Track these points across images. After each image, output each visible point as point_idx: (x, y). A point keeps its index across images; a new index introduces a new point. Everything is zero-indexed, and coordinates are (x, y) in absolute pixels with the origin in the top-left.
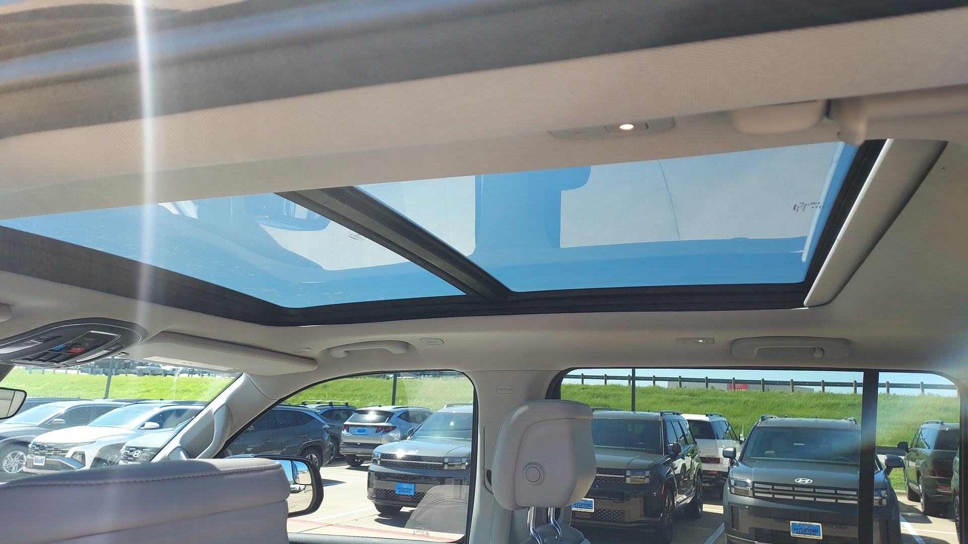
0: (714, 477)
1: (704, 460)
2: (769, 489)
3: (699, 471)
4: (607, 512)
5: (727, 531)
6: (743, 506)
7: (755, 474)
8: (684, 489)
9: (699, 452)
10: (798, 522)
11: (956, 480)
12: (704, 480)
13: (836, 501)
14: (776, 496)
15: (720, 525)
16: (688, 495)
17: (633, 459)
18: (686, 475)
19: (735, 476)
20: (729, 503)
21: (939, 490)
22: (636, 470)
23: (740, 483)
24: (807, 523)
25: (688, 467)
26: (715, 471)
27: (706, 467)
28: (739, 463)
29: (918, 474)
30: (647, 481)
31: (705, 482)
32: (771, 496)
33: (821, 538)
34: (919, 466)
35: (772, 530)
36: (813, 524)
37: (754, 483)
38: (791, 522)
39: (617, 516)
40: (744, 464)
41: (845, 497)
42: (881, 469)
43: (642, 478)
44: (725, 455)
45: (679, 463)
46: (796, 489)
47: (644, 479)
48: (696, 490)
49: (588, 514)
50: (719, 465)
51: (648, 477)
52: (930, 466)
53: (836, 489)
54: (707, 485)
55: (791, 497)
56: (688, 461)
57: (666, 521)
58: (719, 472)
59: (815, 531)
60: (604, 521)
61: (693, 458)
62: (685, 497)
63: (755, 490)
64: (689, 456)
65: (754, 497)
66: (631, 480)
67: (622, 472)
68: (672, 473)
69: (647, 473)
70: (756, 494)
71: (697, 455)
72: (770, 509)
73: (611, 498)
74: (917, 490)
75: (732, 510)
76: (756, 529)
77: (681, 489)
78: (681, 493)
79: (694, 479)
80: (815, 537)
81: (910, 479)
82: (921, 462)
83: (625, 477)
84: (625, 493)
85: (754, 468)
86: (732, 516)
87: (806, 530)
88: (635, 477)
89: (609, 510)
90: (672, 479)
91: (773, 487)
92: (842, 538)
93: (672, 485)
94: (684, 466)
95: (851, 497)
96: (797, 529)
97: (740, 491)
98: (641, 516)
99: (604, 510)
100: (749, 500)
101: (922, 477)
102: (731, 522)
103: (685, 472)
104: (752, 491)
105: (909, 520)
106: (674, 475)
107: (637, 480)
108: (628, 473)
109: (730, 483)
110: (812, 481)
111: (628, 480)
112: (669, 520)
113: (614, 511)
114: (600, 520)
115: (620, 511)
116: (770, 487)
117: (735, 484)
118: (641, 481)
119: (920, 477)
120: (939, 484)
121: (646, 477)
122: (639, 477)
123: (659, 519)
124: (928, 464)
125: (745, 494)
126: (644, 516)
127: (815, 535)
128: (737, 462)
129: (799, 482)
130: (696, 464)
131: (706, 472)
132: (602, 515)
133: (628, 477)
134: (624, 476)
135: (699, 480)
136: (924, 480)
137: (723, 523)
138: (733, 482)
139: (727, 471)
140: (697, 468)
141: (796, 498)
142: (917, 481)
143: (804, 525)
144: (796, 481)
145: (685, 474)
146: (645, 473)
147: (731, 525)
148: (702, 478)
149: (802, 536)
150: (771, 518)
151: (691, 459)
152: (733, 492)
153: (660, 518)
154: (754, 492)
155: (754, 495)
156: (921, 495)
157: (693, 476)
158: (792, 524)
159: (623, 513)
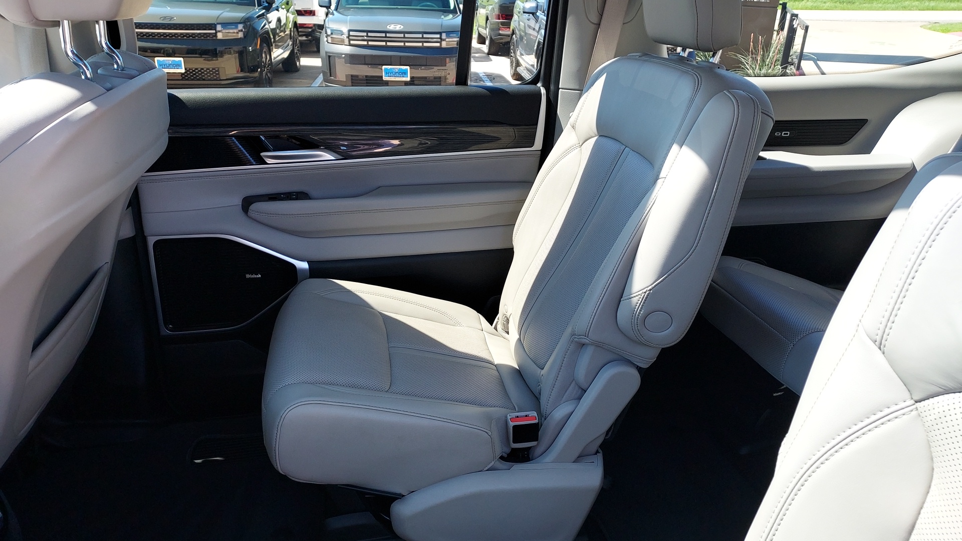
0: (310, 30)
1: (300, 13)
2: (363, 36)
3: (295, 24)
4: (200, 71)
5: (326, 80)
6: (339, 55)
7: (351, 22)
8: (280, 44)
9: (294, 4)
10: (389, 67)
11: (515, 21)
12: (300, 34)
13: (423, 44)
14: (370, 43)
15: (318, 76)
16: (285, 49)
17: (222, 13)
18: (282, 29)
19: (331, 25)
20: (326, 53)
21: (501, 32)
22: (226, 24)
23: (336, 32)
24: (398, 67)
25: (283, 21)
26: (310, 24)
27: (301, 20)
28: (335, 12)
29: (487, 19)
30: (241, 35)
31: (300, 36)
32: (365, 43)
34: (488, 12)
35: (366, 76)
36: (402, 67)
37: (350, 31)
38: (384, 67)
39: (211, 74)
40: (339, 13)
41: (430, 40)
42: (460, 14)
43: (234, 33)
44: (321, 4)
45: (273, 16)
46: (388, 35)
47: (237, 33)
48: (293, 44)
49: (179, 74)
50: (314, 17)
51: (242, 31)
52: (497, 12)
53: (423, 33)
54: (304, 38)
55: (384, 43)
56: (282, 14)
57: (264, 75)
58: (315, 25)
60: (198, 80)
61: (288, 11)
62: (282, 51)
63: (351, 38)
64: (283, 9)
65: (350, 45)
66: (223, 35)
67: (212, 26)
68: (267, 26)
69: (240, 27)
70: (352, 42)
71: (292, 7)
72: (365, 56)
73: (203, 56)
74: (484, 33)
75: (330, 59)
76: (352, 76)
77: (277, 44)
78: (277, 47)
79: (291, 33)
80: (404, 79)
81: (480, 24)
82: (490, 9)
83: (216, 33)
84: (218, 50)
85: (349, 17)
86: (330, 65)
87: (395, 73)
88: (227, 31)
89: (202, 69)
90: (267, 32)
91: (367, 34)
92: (426, 78)
93: (268, 40)
94: (279, 20)
95: (435, 40)
96: (389, 73)
97: (336, 40)
98: (238, 72)
99: (197, 69)
100: (345, 49)
101: (490, 21)
102: (328, 71)
103: (281, 27)
104: (347, 39)
105: (478, 60)
106: (269, 29)
107: (230, 34)
108: (219, 28)
109: (326, 33)
110: (402, 27)
111: (220, 36)
112: (267, 74)
113: (208, 69)
114: (193, 80)
115: (213, 69)
116: (365, 34)
117: (332, 34)
118: (234, 36)
119: (488, 21)
120: (501, 26)
121: (239, 31)
122: (231, 31)
123: (256, 75)
124: (495, 10)
125: (341, 42)
126: (241, 71)
127: (403, 77)
128: (333, 12)
129: (390, 28)
130: (291, 17)
131: (303, 26)
132: (195, 74)
133: (219, 31)
134: (214, 31)
135: (296, 33)
136: (491, 24)
137: (322, 74)
138: (329, 32)
139: (323, 24)
140: (293, 21)
141: (388, 44)
142: (485, 26)
143: (394, 69)
144: (388, 27)
145: (280, 28)
146: (237, 27)
147: (329, 74)
148: (298, 32)
149: (393, 79)
150: (365, 64)
151: (286, 12)
152: (330, 42)
153: (257, 73)
154: (350, 40)
155: (349, 42)
156: (487, 37)
157: (289, 30)
158: (385, 69)
159: (218, 71)
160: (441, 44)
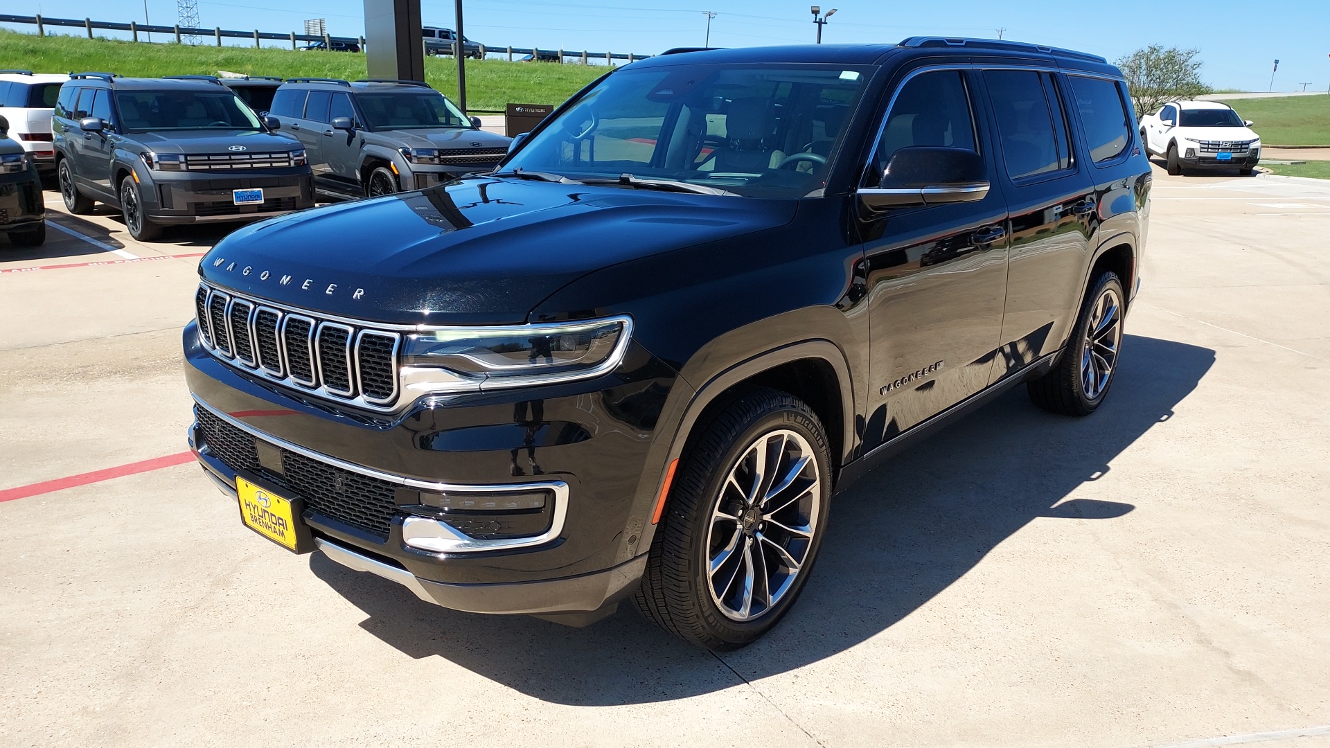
2: (203, 161)
6: (174, 183)
10: (240, 190)
13: (271, 165)
14: (213, 167)
20: (155, 182)
23: (165, 158)
24: (249, 190)
30: (24, 168)
32: (207, 167)
33: (263, 202)
35: (213, 203)
36: (254, 189)
37: (186, 155)
38: (234, 191)
41: (278, 160)
43: (16, 165)
46: (234, 157)
53: (270, 153)
55: (229, 166)
59: (257, 197)
65: (188, 170)
70: (190, 167)
72: (209, 181)
75: (161, 188)
76: (196, 204)
80: (258, 202)
86: (162, 195)
87: (248, 197)
91: (209, 158)
92: (279, 199)
95: (283, 159)
96: (239, 197)
97: (166, 166)
100: (183, 176)
102: (162, 202)
104: (185, 165)
110: (246, 148)
117: (160, 160)
121: (22, 163)
125: (177, 168)
127: (257, 200)
129: (233, 150)
138: (156, 159)
141: (234, 166)
143: (246, 192)
144: (229, 148)
147: (163, 205)
149: (245, 203)
150: (211, 190)
152: (160, 169)
154: (188, 165)
155: (188, 168)
158: (235, 192)
159: (6, 212)
160: (290, 163)
